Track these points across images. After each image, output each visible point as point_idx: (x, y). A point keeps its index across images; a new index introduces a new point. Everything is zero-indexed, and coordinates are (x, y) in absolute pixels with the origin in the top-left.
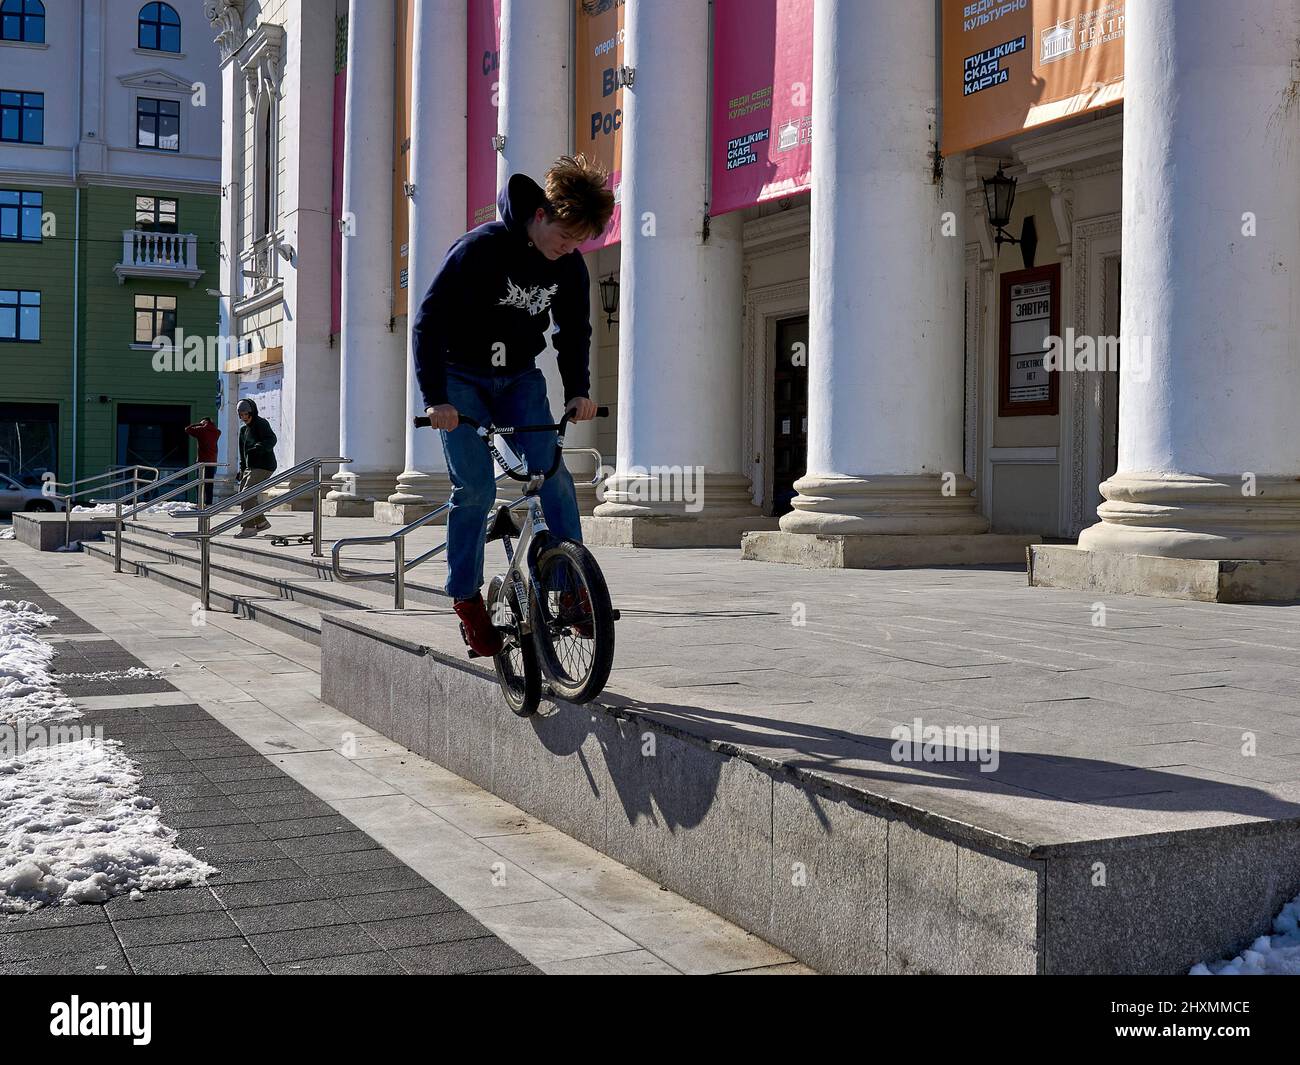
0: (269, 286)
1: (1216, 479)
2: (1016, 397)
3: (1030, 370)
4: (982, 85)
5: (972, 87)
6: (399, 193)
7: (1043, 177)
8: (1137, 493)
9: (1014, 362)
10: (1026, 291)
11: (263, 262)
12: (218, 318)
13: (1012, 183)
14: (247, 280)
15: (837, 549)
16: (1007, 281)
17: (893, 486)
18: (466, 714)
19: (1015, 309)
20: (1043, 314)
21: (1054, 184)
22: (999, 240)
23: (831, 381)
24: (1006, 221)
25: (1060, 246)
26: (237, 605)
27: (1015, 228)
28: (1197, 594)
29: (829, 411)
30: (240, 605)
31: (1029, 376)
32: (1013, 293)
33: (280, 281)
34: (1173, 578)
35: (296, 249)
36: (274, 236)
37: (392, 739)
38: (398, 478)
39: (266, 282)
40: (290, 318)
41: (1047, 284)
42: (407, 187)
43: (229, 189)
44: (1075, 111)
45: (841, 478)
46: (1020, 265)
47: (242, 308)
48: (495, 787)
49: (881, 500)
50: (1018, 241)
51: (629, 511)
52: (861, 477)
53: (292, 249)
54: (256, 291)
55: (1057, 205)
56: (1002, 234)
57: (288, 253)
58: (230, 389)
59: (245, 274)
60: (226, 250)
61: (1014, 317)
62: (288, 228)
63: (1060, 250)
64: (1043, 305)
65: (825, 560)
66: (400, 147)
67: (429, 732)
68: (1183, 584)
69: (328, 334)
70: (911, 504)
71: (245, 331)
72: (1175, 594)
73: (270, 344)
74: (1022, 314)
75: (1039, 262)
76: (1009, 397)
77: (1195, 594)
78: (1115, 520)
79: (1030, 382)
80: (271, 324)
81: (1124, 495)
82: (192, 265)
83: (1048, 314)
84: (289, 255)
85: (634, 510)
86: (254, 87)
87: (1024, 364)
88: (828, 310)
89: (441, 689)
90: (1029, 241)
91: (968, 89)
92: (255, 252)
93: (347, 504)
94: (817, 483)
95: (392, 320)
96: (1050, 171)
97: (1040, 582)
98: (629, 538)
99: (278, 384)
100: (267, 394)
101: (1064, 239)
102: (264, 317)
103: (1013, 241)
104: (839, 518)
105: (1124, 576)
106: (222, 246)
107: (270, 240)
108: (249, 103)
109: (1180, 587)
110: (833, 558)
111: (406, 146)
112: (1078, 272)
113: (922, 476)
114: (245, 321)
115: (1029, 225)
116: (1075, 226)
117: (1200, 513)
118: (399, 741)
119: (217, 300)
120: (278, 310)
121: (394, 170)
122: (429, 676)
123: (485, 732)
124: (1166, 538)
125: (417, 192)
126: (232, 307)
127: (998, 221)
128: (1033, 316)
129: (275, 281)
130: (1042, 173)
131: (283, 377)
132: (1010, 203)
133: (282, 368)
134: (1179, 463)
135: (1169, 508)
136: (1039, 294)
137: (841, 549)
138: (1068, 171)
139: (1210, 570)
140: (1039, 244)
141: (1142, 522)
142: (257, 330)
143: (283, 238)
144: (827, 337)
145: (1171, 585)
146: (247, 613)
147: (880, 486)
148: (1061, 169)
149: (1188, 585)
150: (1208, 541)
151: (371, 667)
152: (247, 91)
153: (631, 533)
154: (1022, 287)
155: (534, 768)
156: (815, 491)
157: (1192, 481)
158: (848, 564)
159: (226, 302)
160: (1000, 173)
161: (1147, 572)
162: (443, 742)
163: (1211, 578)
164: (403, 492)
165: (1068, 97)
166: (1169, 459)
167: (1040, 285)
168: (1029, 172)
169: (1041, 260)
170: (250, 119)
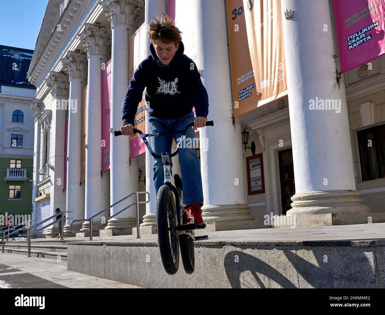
0: (47, 177)
1: (326, 191)
2: (253, 189)
3: (256, 182)
4: (244, 98)
5: (241, 99)
6: (83, 147)
7: (256, 131)
8: (303, 198)
9: (252, 180)
10: (253, 161)
11: (45, 171)
12: (32, 188)
13: (248, 133)
14: (41, 176)
15: (213, 226)
16: (248, 159)
17: (227, 208)
18: (118, 260)
19: (251, 166)
20: (258, 167)
21: (259, 132)
22: (246, 148)
23: (208, 180)
24: (247, 143)
25: (262, 148)
26: (38, 254)
27: (249, 145)
28: (326, 224)
29: (208, 188)
30: (40, 254)
31: (256, 184)
32: (250, 162)
33: (49, 176)
34: (318, 220)
35: (54, 166)
36: (48, 164)
37: (92, 276)
38: (83, 224)
39: (46, 176)
40: (52, 185)
41: (259, 159)
42: (85, 145)
43: (36, 154)
44: (272, 100)
45: (213, 206)
46: (251, 154)
47: (39, 184)
48: (129, 282)
49: (224, 212)
50: (250, 148)
51: (150, 224)
52: (218, 206)
53: (53, 166)
54: (43, 179)
55: (260, 138)
56: (246, 146)
57: (52, 167)
58: (35, 207)
59: (40, 174)
60: (35, 169)
61: (251, 168)
62: (52, 161)
63: (262, 149)
64: (259, 164)
65: (210, 230)
66: (83, 136)
67: (105, 269)
68: (321, 221)
69: (63, 188)
70: (233, 213)
71: (40, 191)
72: (319, 225)
73: (47, 192)
74: (253, 167)
75: (256, 153)
76: (251, 190)
77: (325, 224)
78: (298, 206)
79: (256, 185)
80: (47, 188)
81: (299, 199)
82: (25, 177)
83: (260, 167)
84: (52, 168)
85: (152, 224)
86: (43, 126)
87: (254, 181)
88: (206, 160)
89: (109, 254)
90: (253, 148)
91: (240, 99)
92: (43, 169)
93: (68, 233)
94: (206, 208)
95: (81, 183)
96: (258, 129)
97: (276, 227)
98: (151, 232)
99: (49, 203)
100: (46, 207)
101: (263, 146)
102: (45, 186)
103: (249, 148)
104: (213, 217)
105: (302, 222)
106: (34, 169)
107: (47, 165)
108: (42, 131)
109: (320, 222)
110: (212, 229)
111: (85, 136)
112: (268, 155)
113: (235, 205)
114: (40, 188)
115: (253, 144)
116: (266, 143)
117: (322, 201)
118: (94, 276)
119: (32, 183)
120: (49, 184)
121: (81, 143)
122: (105, 251)
123: (126, 264)
124: (314, 209)
125: (88, 147)
126: (36, 184)
127: (245, 143)
128: (256, 168)
129: (48, 176)
130: (255, 130)
131: (50, 201)
132: (248, 138)
133: (50, 199)
134: (314, 188)
135: (313, 201)
136: (257, 161)
137: (214, 226)
138: (263, 128)
139: (329, 216)
140: (256, 149)
141: (305, 206)
142: (43, 190)
143: (51, 164)
144: (206, 168)
145: (317, 222)
146: (42, 256)
147: (224, 208)
148: (261, 128)
149: (322, 221)
150: (327, 209)
151: (84, 254)
152: (41, 127)
153: (151, 230)
154: (252, 160)
155: (144, 271)
156: (205, 211)
157: (319, 193)
158: (217, 230)
159: (35, 183)
160: (245, 131)
161: (309, 220)
162: (110, 272)
163: (329, 219)
164: (84, 228)
165: (269, 97)
166: (311, 187)
167: (257, 159)
168: (252, 129)
169: (257, 153)
170: (42, 135)
